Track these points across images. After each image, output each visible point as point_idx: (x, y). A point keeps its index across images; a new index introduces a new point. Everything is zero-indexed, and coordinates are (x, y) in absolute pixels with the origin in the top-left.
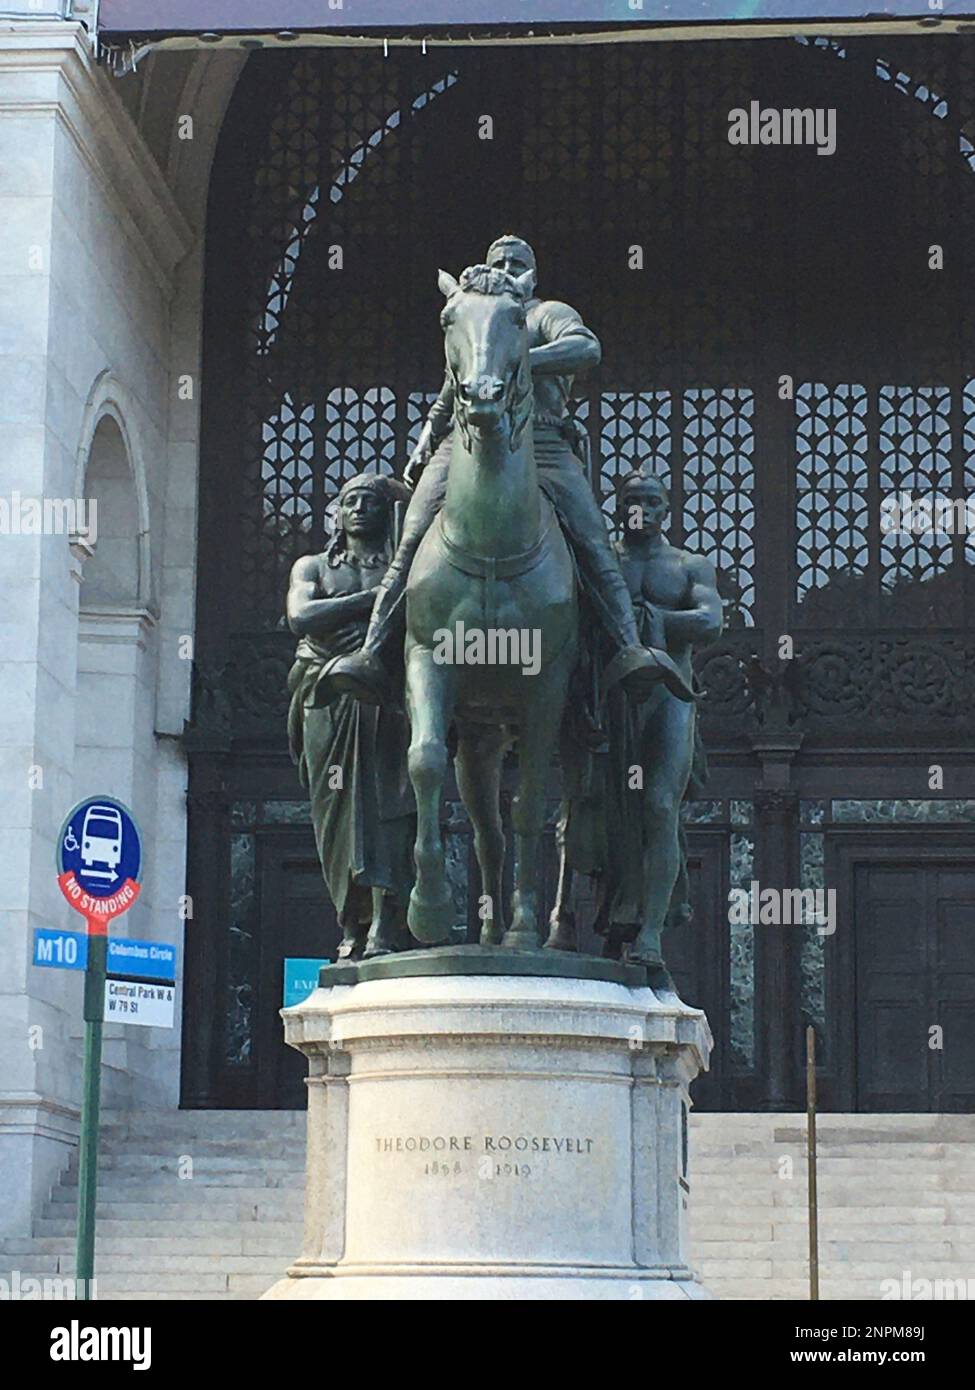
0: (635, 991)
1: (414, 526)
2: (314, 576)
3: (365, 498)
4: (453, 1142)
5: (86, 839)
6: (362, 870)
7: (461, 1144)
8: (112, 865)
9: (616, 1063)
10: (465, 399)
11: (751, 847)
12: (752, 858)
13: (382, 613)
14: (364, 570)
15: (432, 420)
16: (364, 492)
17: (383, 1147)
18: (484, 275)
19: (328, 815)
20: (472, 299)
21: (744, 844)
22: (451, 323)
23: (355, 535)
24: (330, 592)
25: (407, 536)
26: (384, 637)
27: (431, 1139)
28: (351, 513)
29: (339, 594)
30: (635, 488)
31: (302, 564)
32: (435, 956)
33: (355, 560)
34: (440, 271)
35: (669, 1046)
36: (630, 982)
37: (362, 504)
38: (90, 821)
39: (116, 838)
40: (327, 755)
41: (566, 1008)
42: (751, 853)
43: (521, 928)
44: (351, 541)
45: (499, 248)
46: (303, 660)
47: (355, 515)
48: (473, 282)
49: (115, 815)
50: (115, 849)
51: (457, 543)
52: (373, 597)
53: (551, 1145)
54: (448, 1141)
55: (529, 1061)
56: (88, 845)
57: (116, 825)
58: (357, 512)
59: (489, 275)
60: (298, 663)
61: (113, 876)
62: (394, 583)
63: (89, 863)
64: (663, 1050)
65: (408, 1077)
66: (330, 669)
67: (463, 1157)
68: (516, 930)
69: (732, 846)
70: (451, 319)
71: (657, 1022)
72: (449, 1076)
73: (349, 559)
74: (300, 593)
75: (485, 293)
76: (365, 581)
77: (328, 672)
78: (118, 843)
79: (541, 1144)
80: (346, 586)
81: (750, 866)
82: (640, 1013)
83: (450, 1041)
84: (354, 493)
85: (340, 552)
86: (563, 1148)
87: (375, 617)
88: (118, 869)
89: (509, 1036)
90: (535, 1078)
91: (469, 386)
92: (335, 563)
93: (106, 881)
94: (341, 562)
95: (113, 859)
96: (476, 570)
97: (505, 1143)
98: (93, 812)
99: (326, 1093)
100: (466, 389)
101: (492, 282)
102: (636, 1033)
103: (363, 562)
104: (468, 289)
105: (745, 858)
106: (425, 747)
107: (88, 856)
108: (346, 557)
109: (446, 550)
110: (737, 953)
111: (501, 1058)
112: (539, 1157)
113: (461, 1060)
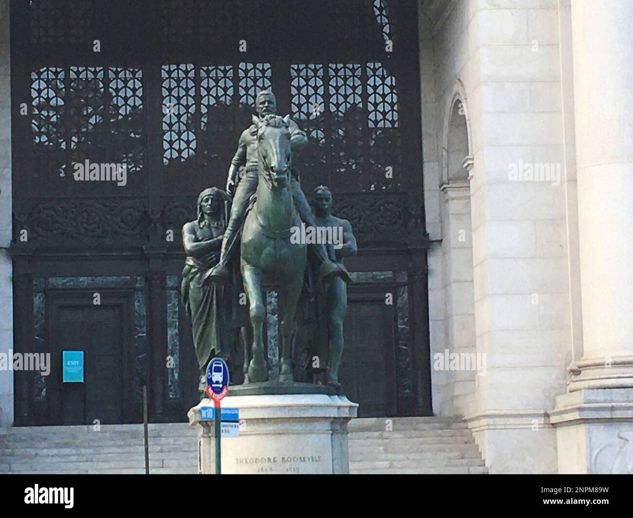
0: (332, 397)
1: (236, 213)
2: (193, 231)
3: (212, 199)
4: (269, 459)
5: (213, 373)
6: (220, 351)
7: (272, 460)
8: (220, 382)
9: (326, 426)
10: (273, 172)
11: (276, 294)
12: (277, 300)
13: (226, 248)
14: (213, 230)
15: (234, 165)
16: (212, 197)
17: (239, 462)
18: (274, 119)
19: (201, 327)
20: (269, 129)
21: (273, 294)
22: (263, 139)
23: (208, 214)
24: (200, 238)
25: (234, 216)
26: (228, 258)
27: (260, 458)
28: (207, 205)
29: (205, 239)
30: (320, 194)
31: (186, 227)
32: (257, 387)
33: (209, 225)
34: (252, 115)
35: (345, 418)
36: (330, 394)
37: (212, 202)
38: (215, 367)
39: (221, 372)
40: (200, 305)
41: (312, 406)
42: (276, 297)
43: (285, 373)
44: (206, 216)
45: (262, 96)
46: (189, 265)
47: (208, 206)
48: (270, 122)
49: (220, 364)
50: (221, 376)
51: (264, 225)
52: (221, 241)
53: (307, 459)
54: (267, 459)
55: (297, 427)
56: (214, 376)
57: (220, 368)
58: (210, 205)
59: (276, 119)
60: (187, 267)
61: (221, 386)
62: (230, 237)
63: (214, 382)
64: (342, 420)
65: (250, 435)
66: (211, 273)
67: (273, 465)
68: (283, 374)
69: (267, 295)
70: (263, 137)
71: (341, 409)
72: (267, 434)
73: (207, 224)
74: (189, 239)
75: (275, 127)
76: (215, 234)
77: (209, 276)
78: (222, 374)
79: (303, 459)
80: (207, 236)
81: (275, 304)
82: (336, 407)
83: (267, 420)
84: (207, 197)
85: (202, 221)
86: (311, 460)
87: (223, 250)
88: (222, 383)
89: (290, 418)
90: (299, 434)
91: (275, 167)
92: (201, 226)
93: (219, 387)
94: (204, 226)
95: (221, 380)
96: (272, 236)
97: (289, 460)
98: (216, 364)
99: (211, 440)
100: (274, 169)
101: (277, 122)
102: (334, 413)
103: (212, 225)
104: (268, 125)
105: (273, 300)
106: (257, 307)
107: (214, 380)
108: (205, 223)
109: (260, 228)
110: (271, 343)
111: (287, 426)
112: (302, 464)
113: (271, 428)
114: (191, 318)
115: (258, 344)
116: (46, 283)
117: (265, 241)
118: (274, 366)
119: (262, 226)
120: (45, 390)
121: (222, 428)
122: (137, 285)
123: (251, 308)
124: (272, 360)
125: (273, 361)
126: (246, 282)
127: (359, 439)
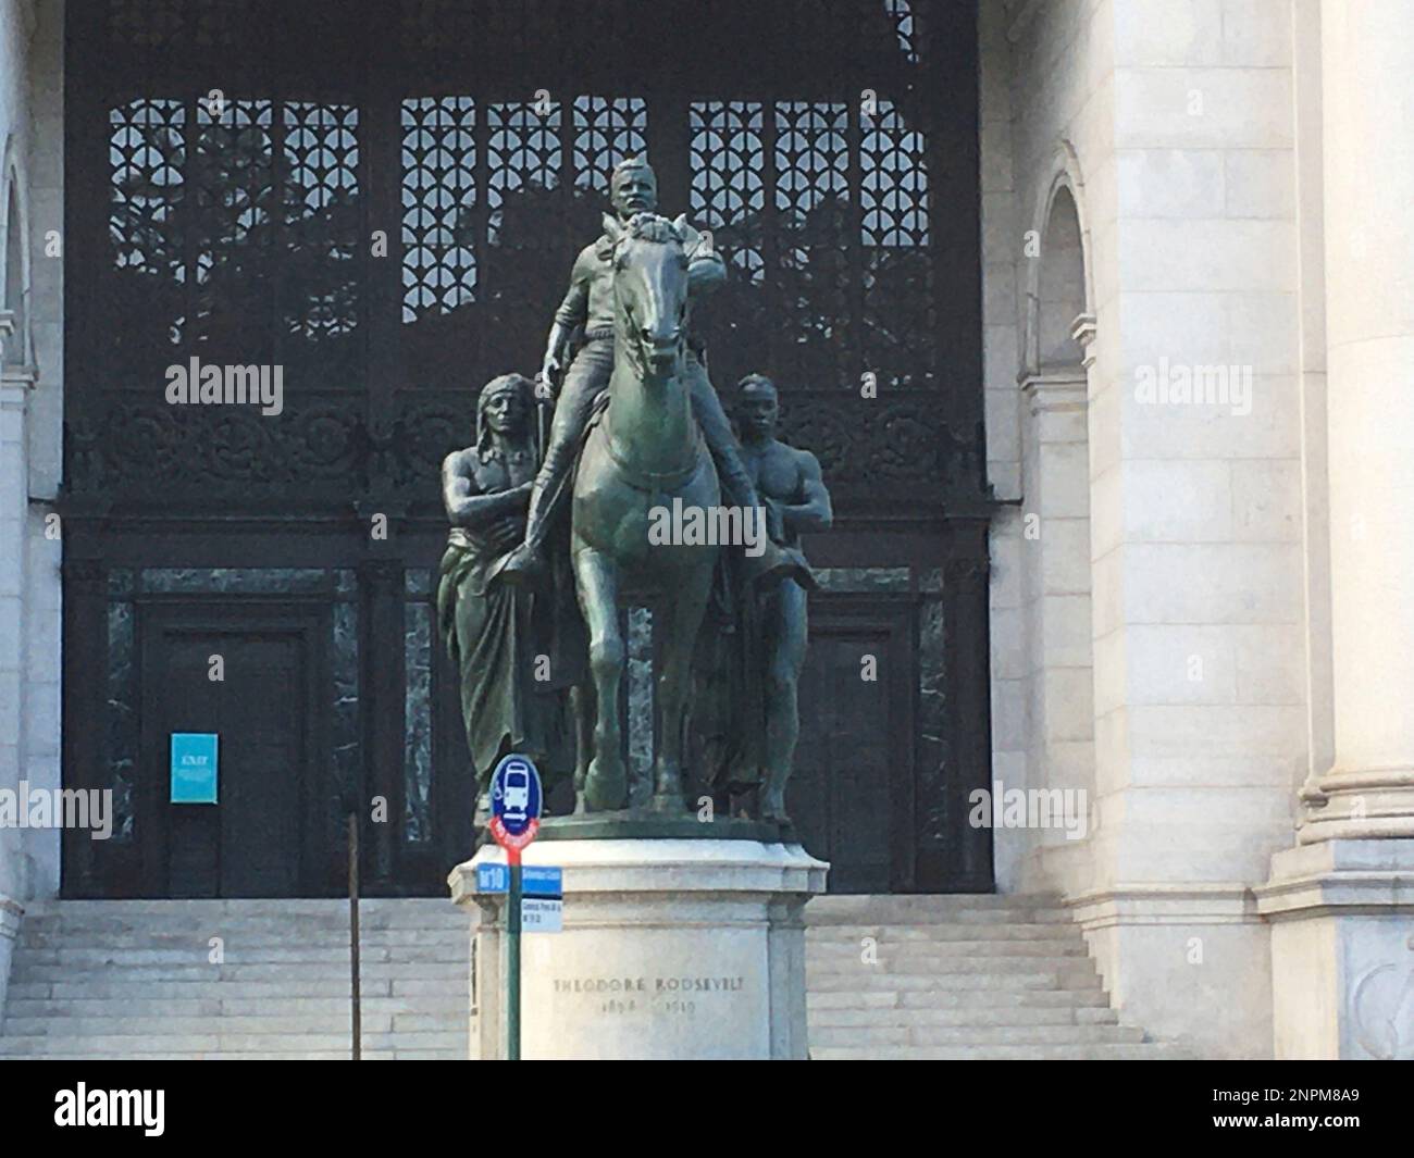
0: (771, 846)
1: (563, 431)
2: (466, 471)
3: (510, 400)
4: (628, 983)
5: (507, 789)
6: (521, 740)
7: (635, 984)
8: (522, 808)
9: (756, 911)
10: (646, 341)
11: (649, 615)
12: (650, 627)
13: (540, 511)
14: (511, 467)
15: (560, 323)
16: (509, 395)
17: (561, 988)
18: (651, 223)
19: (480, 686)
20: (640, 247)
21: (642, 613)
22: (625, 268)
23: (500, 433)
24: (482, 487)
25: (558, 438)
26: (545, 532)
27: (608, 981)
28: (499, 413)
29: (491, 491)
30: (753, 393)
31: (452, 460)
32: (606, 821)
33: (503, 457)
34: (604, 213)
35: (799, 894)
36: (766, 840)
37: (509, 405)
38: (511, 776)
39: (523, 786)
40: (481, 635)
41: (724, 866)
42: (649, 622)
43: (668, 791)
44: (496, 439)
45: (626, 172)
46: (458, 547)
47: (501, 417)
48: (643, 229)
49: (522, 768)
50: (524, 795)
51: (627, 461)
53: (712, 985)
54: (622, 982)
55: (695, 912)
56: (508, 794)
57: (523, 777)
58: (505, 413)
59: (656, 224)
60: (451, 550)
61: (523, 817)
62: (549, 484)
63: (508, 808)
64: (794, 897)
65: (585, 928)
66: (506, 565)
67: (636, 995)
68: (662, 794)
69: (630, 615)
70: (626, 264)
71: (793, 875)
72: (623, 927)
73: (497, 456)
74: (457, 489)
75: (653, 240)
76: (514, 477)
77: (502, 570)
78: (526, 790)
79: (702, 983)
80: (497, 482)
81: (648, 636)
82: (776, 868)
83: (624, 896)
84: (498, 395)
86: (721, 986)
87: (533, 515)
88: (527, 810)
89: (676, 892)
90: (697, 927)
91: (650, 330)
92: (485, 460)
93: (518, 821)
94: (490, 459)
95: (523, 804)
96: (642, 483)
97: (673, 985)
98: (513, 768)
99: (498, 937)
100: (649, 334)
101: (658, 230)
102: (774, 883)
103: (509, 460)
104: (637, 236)
105: (643, 628)
106: (607, 643)
107: (508, 804)
108: (494, 454)
109: (615, 465)
110: (636, 723)
111: (669, 910)
112: (703, 995)
113: (633, 913)
114: (458, 664)
115: (608, 727)
116: (137, 578)
117: (627, 494)
118: (642, 774)
119: (621, 463)
120: (130, 819)
121: (524, 912)
122: (341, 589)
123: (593, 644)
124: (638, 760)
125: (641, 763)
126: (582, 587)
127: (828, 940)
